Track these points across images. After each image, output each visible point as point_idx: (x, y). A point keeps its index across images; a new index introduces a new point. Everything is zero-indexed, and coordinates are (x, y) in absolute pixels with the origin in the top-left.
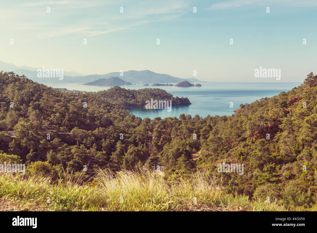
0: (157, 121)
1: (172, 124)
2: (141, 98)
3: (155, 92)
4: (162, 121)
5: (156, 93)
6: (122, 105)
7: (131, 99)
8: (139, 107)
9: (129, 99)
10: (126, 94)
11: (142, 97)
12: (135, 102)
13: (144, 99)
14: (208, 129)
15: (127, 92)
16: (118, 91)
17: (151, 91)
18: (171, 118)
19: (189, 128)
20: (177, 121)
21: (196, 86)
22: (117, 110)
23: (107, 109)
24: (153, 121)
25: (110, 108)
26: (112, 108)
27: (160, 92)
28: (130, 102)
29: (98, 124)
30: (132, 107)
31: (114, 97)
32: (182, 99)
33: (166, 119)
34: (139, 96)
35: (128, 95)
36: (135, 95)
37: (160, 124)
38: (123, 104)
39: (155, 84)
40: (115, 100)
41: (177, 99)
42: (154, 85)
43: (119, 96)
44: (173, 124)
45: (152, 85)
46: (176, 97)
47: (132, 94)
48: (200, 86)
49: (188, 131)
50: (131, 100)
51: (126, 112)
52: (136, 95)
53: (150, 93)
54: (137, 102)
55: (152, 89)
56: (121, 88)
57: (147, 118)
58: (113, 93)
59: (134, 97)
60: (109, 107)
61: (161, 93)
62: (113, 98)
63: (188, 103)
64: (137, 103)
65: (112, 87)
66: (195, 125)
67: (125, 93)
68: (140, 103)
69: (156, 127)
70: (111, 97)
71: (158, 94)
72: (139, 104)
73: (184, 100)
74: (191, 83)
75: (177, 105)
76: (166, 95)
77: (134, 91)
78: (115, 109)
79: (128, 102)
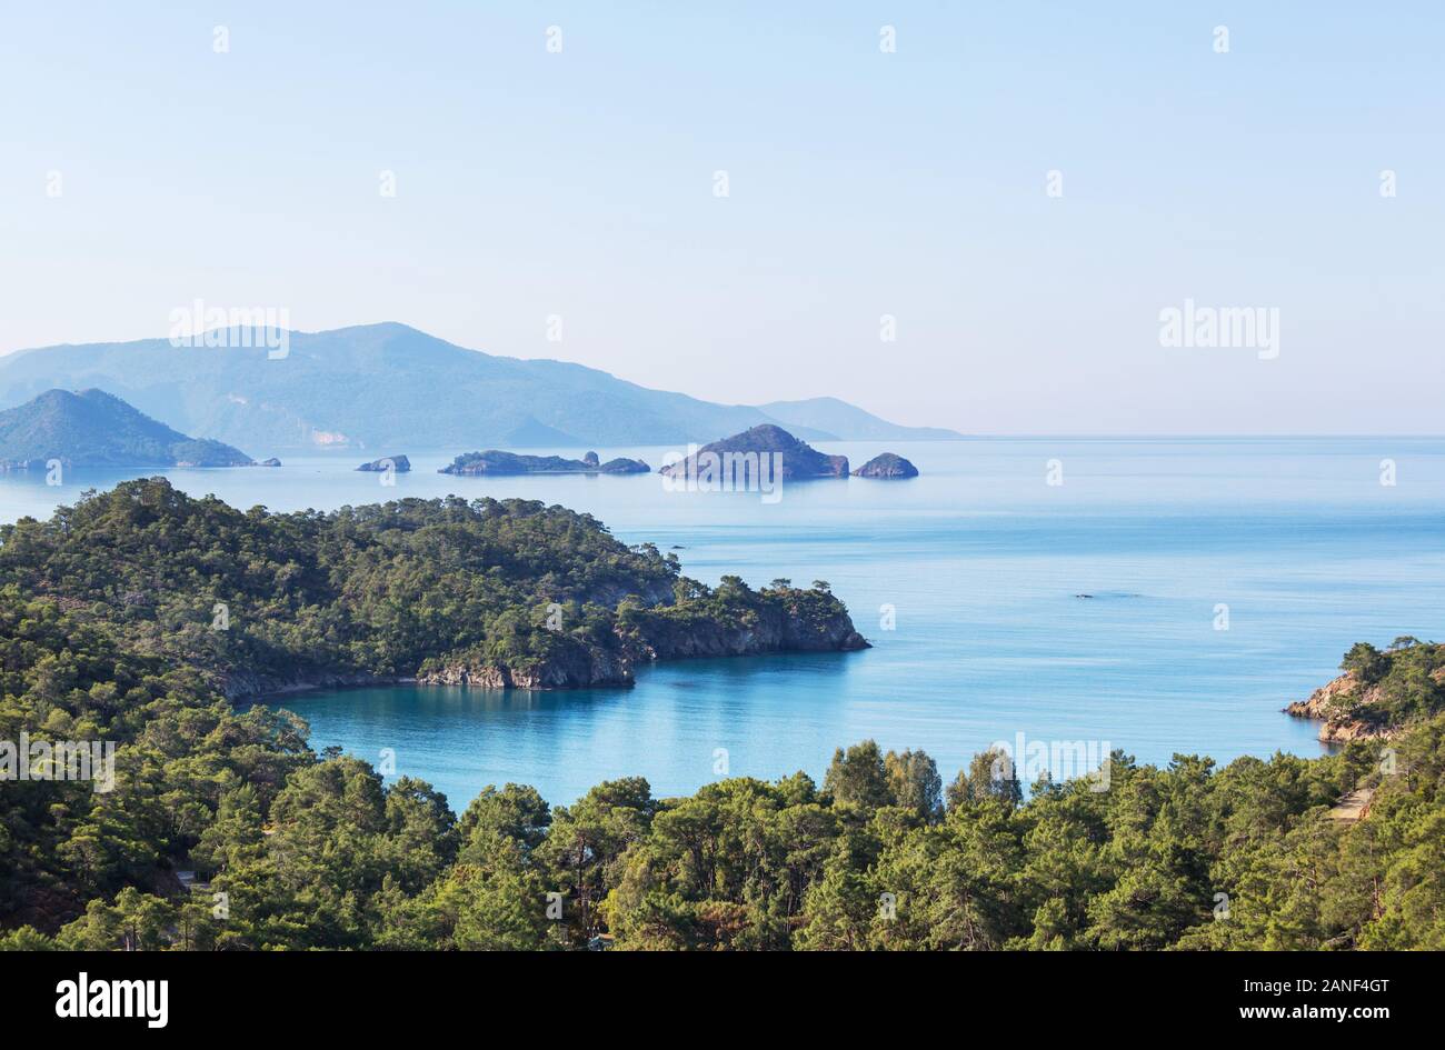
0: (617, 820)
1: (777, 851)
2: (391, 591)
3: (506, 534)
4: (678, 821)
5: (515, 542)
6: (207, 666)
7: (294, 606)
8: (368, 685)
9: (273, 605)
10: (244, 556)
11: (393, 580)
12: (331, 631)
13: (416, 598)
14: (1170, 890)
15: (247, 540)
16: (161, 528)
17: (470, 527)
18: (760, 790)
19: (984, 881)
20: (831, 820)
21: (864, 472)
22: (186, 713)
23: (92, 705)
24: (582, 824)
25: (121, 693)
26: (136, 691)
27: (554, 535)
28: (279, 636)
29: (91, 855)
30: (302, 686)
31: (126, 583)
32: (782, 602)
33: (716, 794)
34: (362, 576)
35: (254, 566)
36: (323, 560)
37: (662, 846)
38: (220, 652)
39: (476, 457)
40: (137, 616)
41: (730, 601)
42: (459, 468)
43: (167, 575)
44: (793, 849)
45: (448, 471)
46: (725, 578)
47: (298, 558)
48: (907, 471)
49: (975, 917)
50: (290, 618)
51: (278, 733)
52: (335, 561)
53: (465, 541)
54: (349, 631)
55: (463, 502)
56: (181, 496)
57: (509, 787)
58: (107, 542)
59: (314, 585)
60: (110, 687)
61: (564, 543)
62: (108, 591)
63: (834, 637)
64: (356, 645)
65: (100, 492)
66: (1036, 853)
67: (233, 546)
68: (381, 647)
69: (631, 879)
70: (97, 584)
71: (540, 551)
72: (369, 650)
73: (800, 608)
74: (817, 447)
75: (732, 654)
76: (612, 561)
77: (310, 526)
78: (167, 707)
79: (267, 631)
